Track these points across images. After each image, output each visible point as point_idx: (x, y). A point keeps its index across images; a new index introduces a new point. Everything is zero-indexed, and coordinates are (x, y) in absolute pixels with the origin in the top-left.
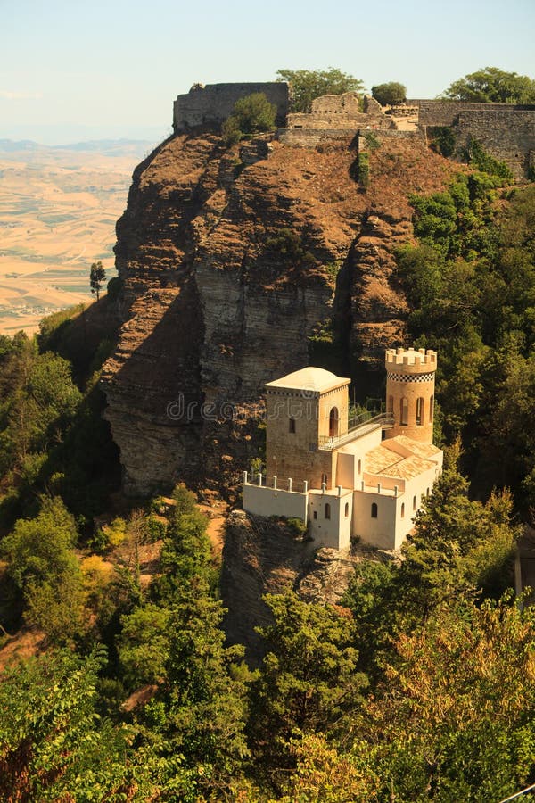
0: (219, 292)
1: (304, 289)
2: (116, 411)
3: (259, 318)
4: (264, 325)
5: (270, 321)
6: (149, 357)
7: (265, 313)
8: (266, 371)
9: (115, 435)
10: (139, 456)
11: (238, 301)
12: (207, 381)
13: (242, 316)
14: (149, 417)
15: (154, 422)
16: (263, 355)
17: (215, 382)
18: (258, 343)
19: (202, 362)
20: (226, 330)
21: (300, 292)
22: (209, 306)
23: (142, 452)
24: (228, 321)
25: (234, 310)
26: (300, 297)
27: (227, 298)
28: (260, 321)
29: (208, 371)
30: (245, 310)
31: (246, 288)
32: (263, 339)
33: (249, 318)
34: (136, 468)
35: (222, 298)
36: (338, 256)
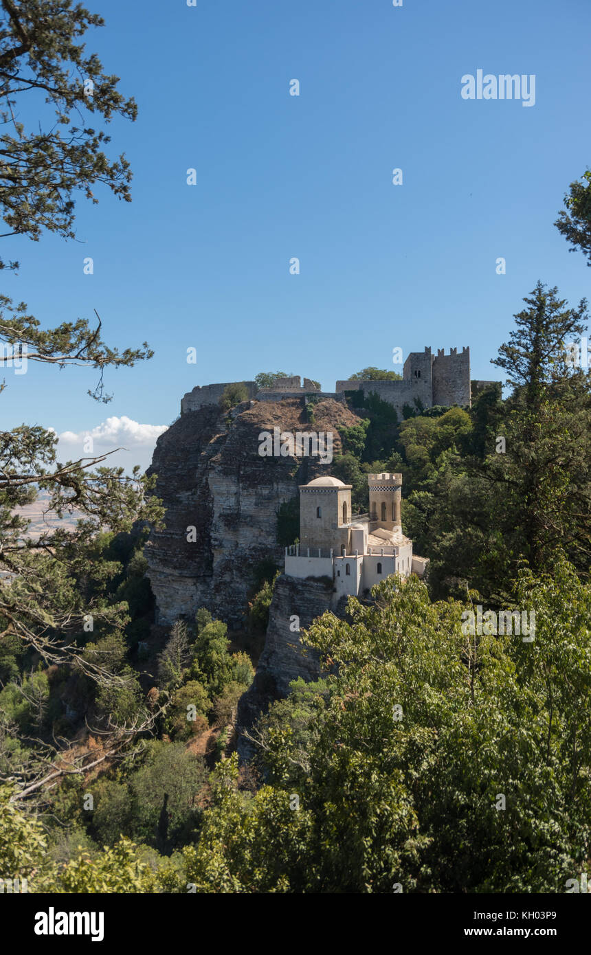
0: (223, 489)
1: (277, 483)
2: (154, 571)
3: (249, 503)
5: (256, 504)
6: (177, 534)
7: (253, 500)
9: (153, 587)
10: (169, 600)
11: (236, 494)
12: (215, 546)
13: (238, 502)
14: (176, 573)
15: (181, 576)
16: (252, 526)
17: (221, 545)
18: (248, 519)
19: (212, 534)
20: (229, 512)
21: (275, 485)
22: (217, 498)
23: (171, 596)
25: (233, 500)
26: (275, 489)
27: (228, 492)
28: (250, 505)
29: (216, 540)
30: (241, 499)
31: (241, 485)
32: (251, 516)
33: (242, 504)
34: (167, 608)
35: (225, 492)
36: (298, 462)
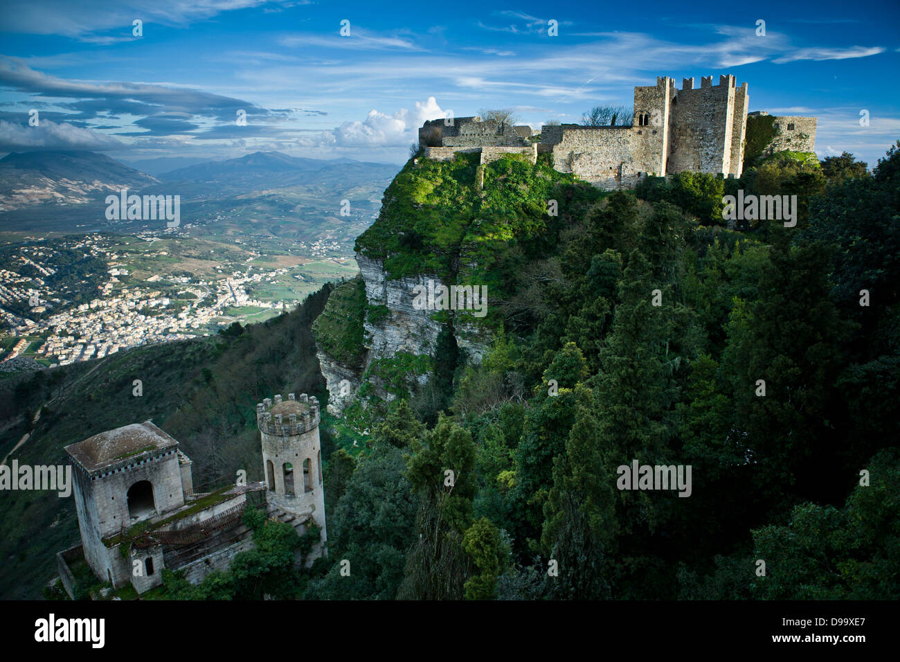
0: (372, 275)
3: (396, 296)
4: (398, 302)
5: (402, 301)
7: (399, 294)
8: (401, 337)
11: (382, 283)
13: (385, 293)
16: (399, 325)
19: (364, 325)
20: (376, 303)
21: (421, 279)
22: (367, 284)
24: (377, 297)
25: (381, 289)
27: (376, 279)
28: (396, 298)
31: (386, 273)
32: (397, 312)
33: (390, 296)
35: (374, 279)
